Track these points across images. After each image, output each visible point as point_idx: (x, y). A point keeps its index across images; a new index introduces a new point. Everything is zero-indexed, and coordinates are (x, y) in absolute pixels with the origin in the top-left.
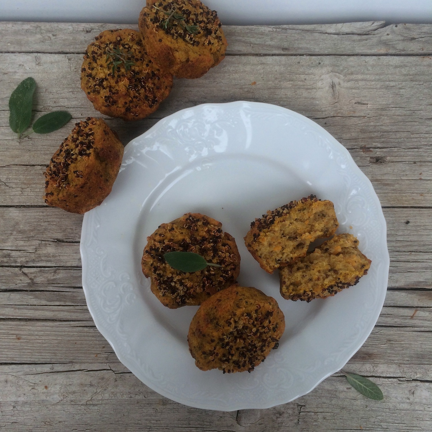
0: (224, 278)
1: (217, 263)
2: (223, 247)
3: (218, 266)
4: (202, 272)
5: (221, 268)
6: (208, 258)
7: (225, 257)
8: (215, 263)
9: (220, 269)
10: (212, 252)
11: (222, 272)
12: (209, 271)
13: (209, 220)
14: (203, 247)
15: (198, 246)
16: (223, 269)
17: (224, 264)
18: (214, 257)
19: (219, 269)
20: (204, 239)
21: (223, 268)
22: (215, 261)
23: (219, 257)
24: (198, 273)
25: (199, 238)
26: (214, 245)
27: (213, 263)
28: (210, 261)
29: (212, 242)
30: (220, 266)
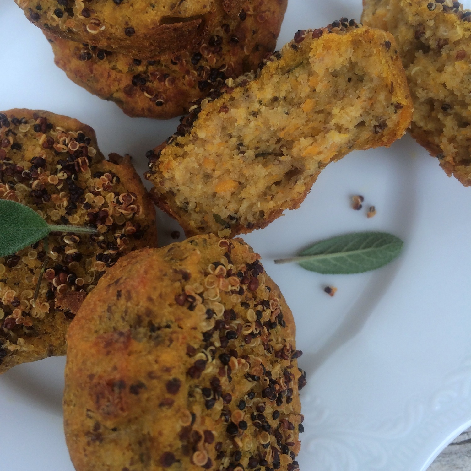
0: (106, 261)
1: (85, 224)
2: (97, 180)
3: (88, 230)
4: (42, 256)
5: (97, 235)
6: (56, 214)
7: (105, 205)
8: (79, 224)
9: (94, 240)
10: (64, 196)
11: (101, 247)
12: (60, 249)
14: (36, 182)
15: (21, 186)
16: (101, 238)
17: (103, 222)
18: (71, 209)
19: (92, 238)
21: (104, 234)
22: (76, 218)
23: (88, 206)
24: (31, 260)
25: (25, 165)
26: (69, 178)
27: (71, 224)
28: (64, 221)
29: (61, 170)
30: (94, 231)
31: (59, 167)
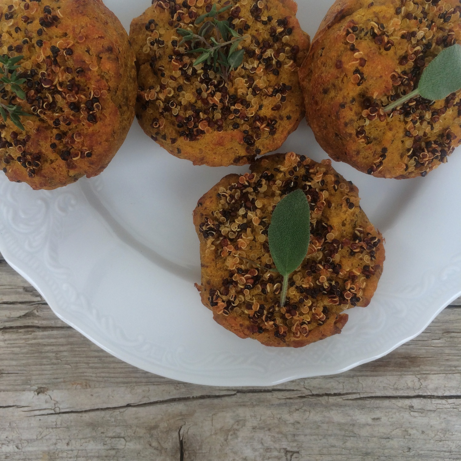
0: (258, 312)
1: (288, 298)
2: (321, 309)
3: (283, 300)
4: (268, 267)
5: (279, 306)
6: (298, 279)
7: (301, 314)
8: (288, 294)
9: (275, 304)
10: (310, 285)
11: (270, 309)
12: (272, 280)
13: (374, 278)
14: (321, 267)
15: (320, 256)
16: (277, 309)
17: (288, 311)
18: (300, 289)
19: (277, 301)
20: (336, 268)
21: (279, 310)
22: (293, 293)
23: (301, 301)
24: (266, 259)
25: (337, 258)
26: (325, 290)
27: (288, 289)
28: (292, 283)
29: (331, 284)
30: (282, 305)
31: (333, 283)
